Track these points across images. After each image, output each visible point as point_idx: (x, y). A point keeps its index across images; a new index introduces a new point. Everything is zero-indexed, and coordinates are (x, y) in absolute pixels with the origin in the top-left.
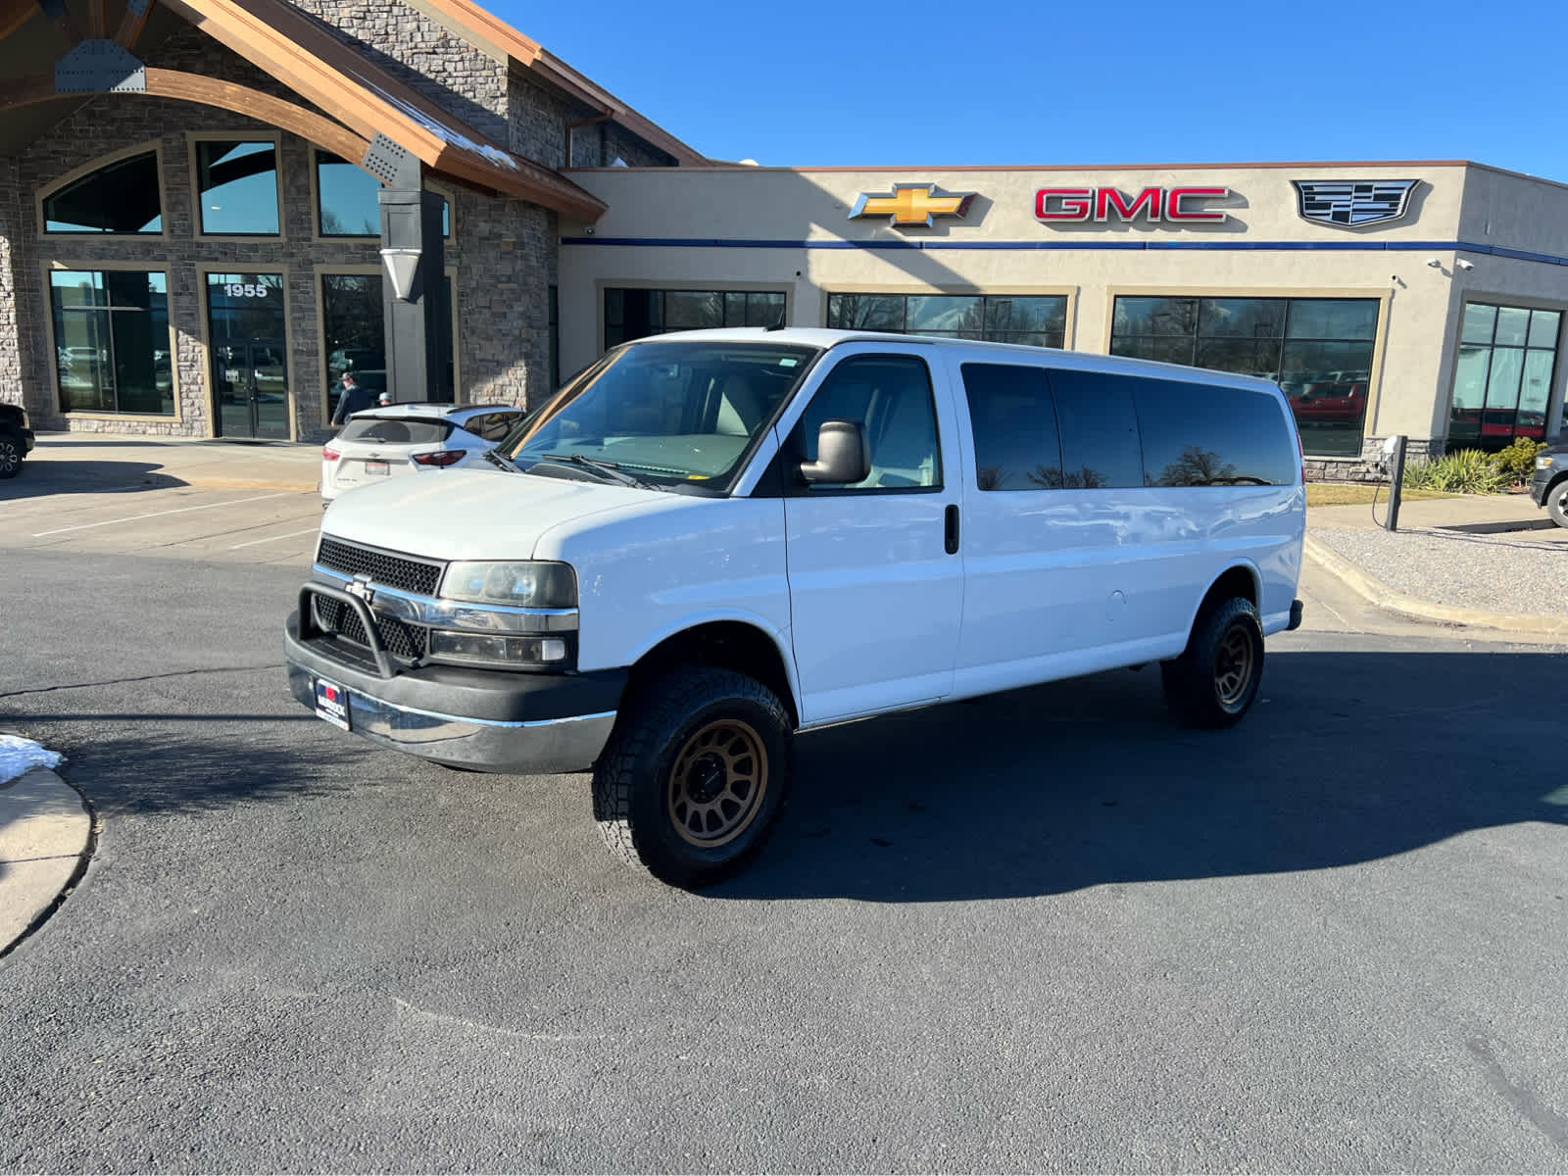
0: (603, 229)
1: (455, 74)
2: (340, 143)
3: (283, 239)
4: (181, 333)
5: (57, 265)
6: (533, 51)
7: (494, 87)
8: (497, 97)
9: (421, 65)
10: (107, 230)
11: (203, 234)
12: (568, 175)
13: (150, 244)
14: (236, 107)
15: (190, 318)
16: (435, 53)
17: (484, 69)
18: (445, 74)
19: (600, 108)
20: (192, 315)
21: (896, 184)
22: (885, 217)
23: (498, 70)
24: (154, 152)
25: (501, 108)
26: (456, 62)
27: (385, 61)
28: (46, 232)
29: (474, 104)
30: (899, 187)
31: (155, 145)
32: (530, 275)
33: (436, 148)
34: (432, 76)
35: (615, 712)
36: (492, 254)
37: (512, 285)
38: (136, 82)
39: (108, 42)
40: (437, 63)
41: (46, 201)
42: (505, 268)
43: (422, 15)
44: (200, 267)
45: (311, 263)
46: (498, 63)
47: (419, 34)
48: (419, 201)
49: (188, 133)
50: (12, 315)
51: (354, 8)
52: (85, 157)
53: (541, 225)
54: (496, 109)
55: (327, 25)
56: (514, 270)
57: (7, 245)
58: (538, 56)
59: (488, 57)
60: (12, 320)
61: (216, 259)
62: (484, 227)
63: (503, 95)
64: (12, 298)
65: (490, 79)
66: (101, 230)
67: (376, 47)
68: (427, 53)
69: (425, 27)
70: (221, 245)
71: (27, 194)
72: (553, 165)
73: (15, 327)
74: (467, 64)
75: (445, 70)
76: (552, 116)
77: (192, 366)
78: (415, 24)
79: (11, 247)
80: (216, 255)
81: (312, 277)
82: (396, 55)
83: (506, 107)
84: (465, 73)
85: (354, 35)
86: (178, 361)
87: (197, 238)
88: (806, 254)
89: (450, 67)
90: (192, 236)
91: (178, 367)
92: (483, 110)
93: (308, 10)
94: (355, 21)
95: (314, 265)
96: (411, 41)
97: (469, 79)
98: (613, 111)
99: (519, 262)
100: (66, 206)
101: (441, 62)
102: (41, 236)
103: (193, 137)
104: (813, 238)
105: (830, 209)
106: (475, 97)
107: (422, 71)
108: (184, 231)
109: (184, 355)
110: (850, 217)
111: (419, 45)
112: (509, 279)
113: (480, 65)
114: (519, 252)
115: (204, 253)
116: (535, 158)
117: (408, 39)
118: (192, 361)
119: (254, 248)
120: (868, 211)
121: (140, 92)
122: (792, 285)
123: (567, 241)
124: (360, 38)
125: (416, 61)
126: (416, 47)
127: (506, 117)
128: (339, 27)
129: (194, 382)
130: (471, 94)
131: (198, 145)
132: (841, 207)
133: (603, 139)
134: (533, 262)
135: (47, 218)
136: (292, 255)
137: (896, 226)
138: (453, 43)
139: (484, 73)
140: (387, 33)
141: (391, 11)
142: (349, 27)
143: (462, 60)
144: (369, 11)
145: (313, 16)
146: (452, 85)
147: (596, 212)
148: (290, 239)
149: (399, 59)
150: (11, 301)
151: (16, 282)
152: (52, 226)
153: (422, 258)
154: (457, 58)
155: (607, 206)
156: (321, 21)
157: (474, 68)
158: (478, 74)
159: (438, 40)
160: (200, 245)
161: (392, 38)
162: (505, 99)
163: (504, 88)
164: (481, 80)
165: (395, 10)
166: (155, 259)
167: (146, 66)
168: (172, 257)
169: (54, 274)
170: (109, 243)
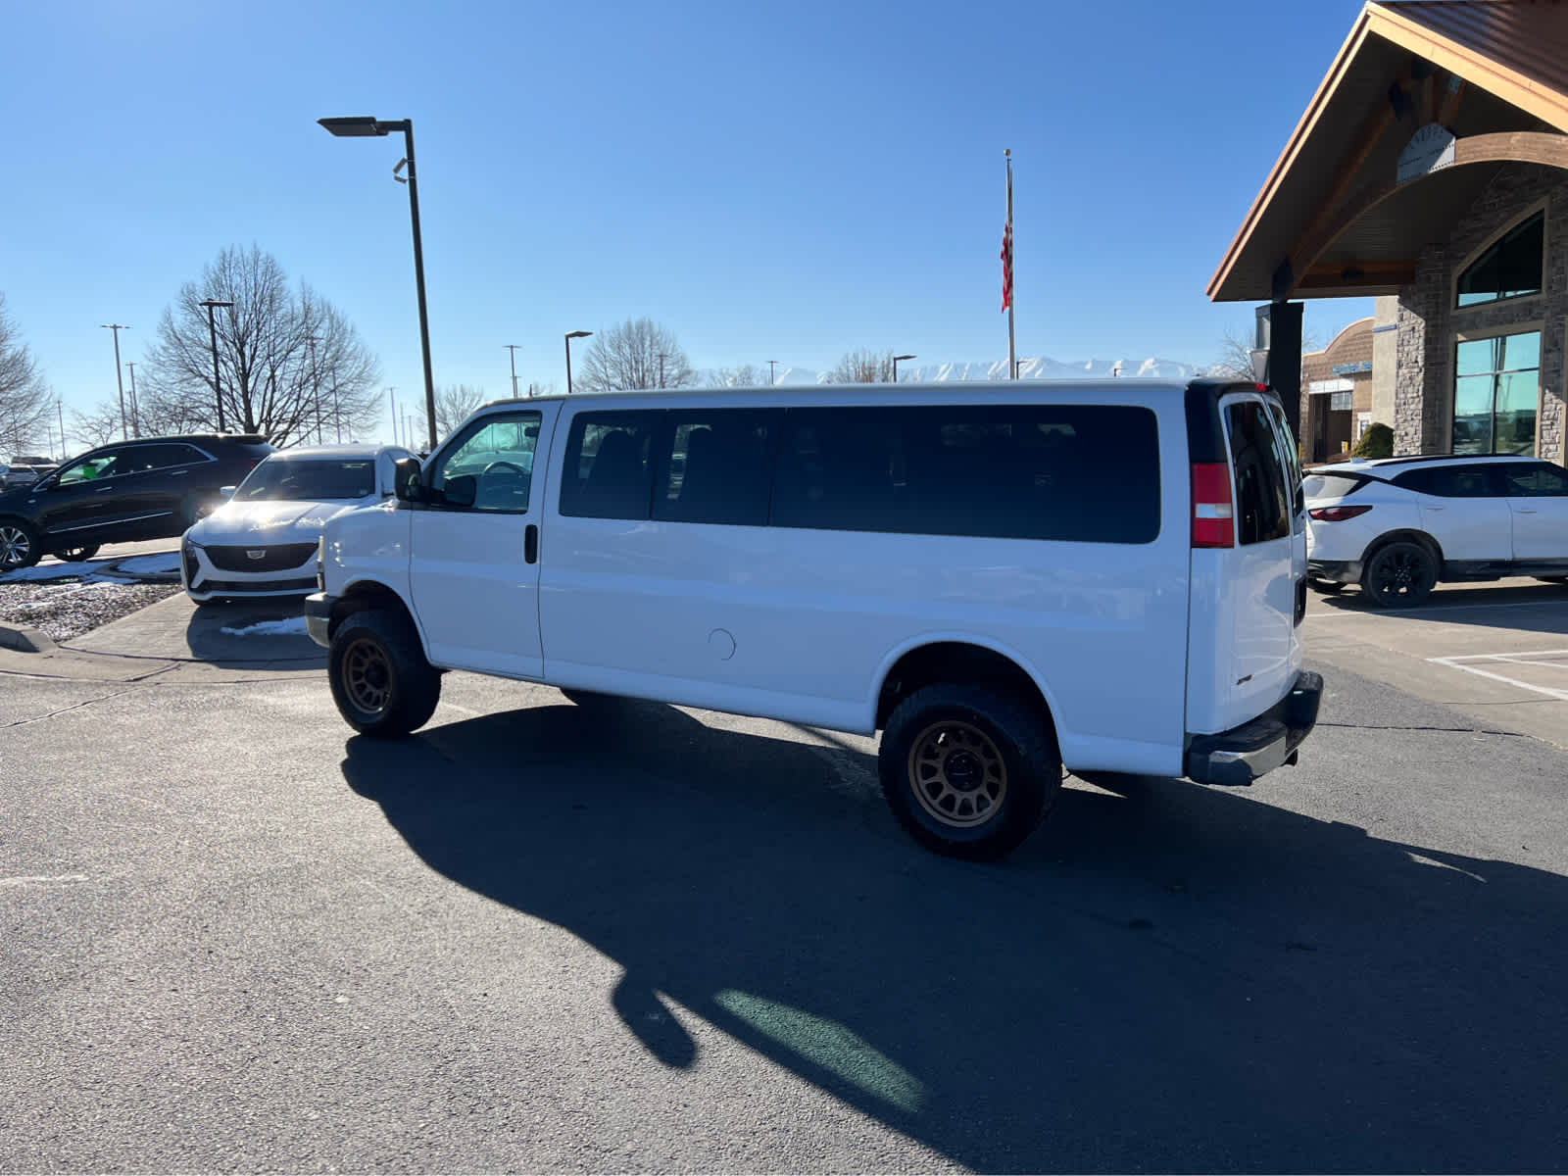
4: (1547, 391)
5: (1460, 337)
10: (1519, 293)
13: (1531, 303)
14: (1518, 156)
15: (1555, 375)
20: (1557, 371)
24: (1542, 211)
28: (1457, 307)
31: (1540, 204)
38: (1447, 159)
41: (1460, 277)
50: (1421, 388)
52: (1491, 229)
57: (1423, 325)
60: (1420, 393)
64: (1422, 373)
66: (1493, 296)
71: (1447, 276)
73: (1422, 398)
77: (1552, 424)
79: (1426, 326)
86: (1542, 420)
90: (1565, 289)
91: (1541, 426)
100: (1475, 282)
102: (1452, 311)
108: (1559, 285)
109: (1547, 413)
118: (1553, 419)
121: (1452, 165)
129: (1553, 442)
135: (1461, 290)
150: (1421, 375)
151: (1427, 358)
152: (1466, 299)
166: (1534, 319)
167: (1457, 139)
168: (1547, 314)
169: (1460, 345)
170: (1500, 309)
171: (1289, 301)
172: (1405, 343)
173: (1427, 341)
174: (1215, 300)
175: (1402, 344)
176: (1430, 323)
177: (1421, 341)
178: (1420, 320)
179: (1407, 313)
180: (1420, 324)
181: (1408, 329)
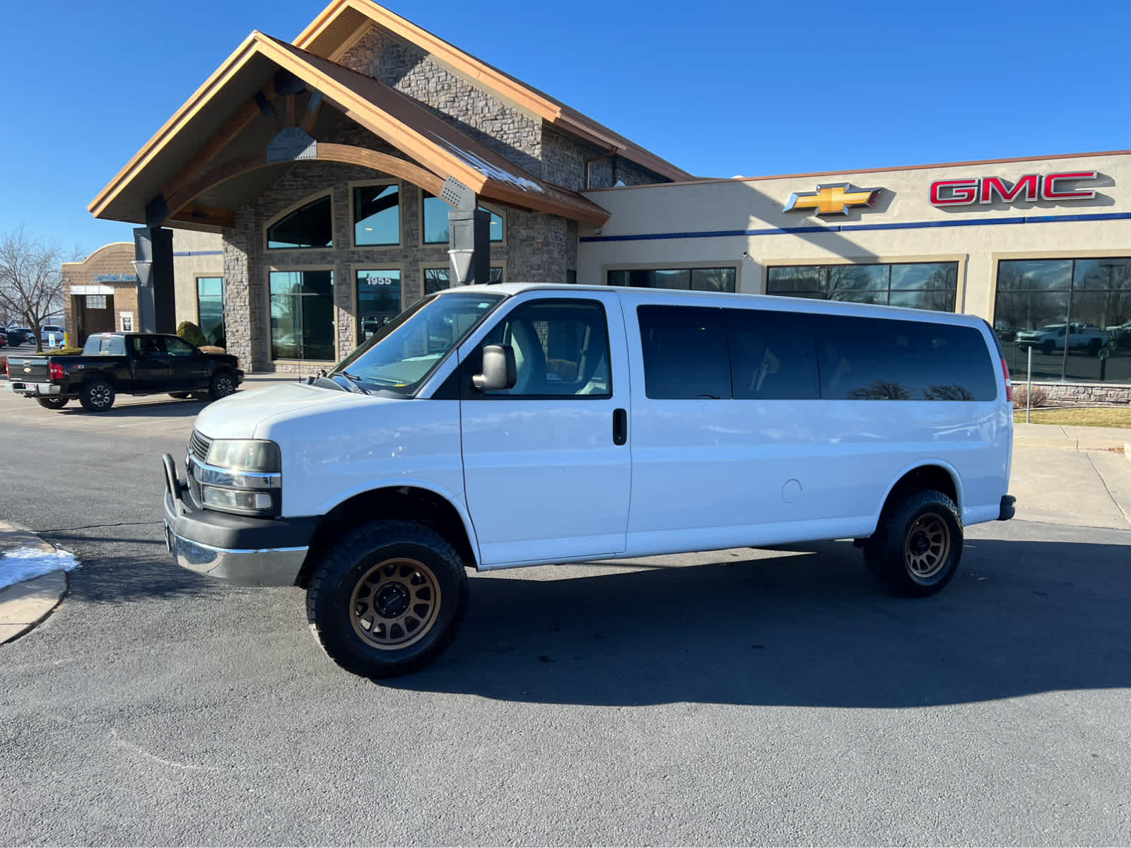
0: (608, 230)
1: (508, 132)
2: (427, 182)
3: (401, 247)
4: (340, 309)
5: (273, 269)
6: (556, 113)
7: (532, 138)
8: (534, 145)
9: (487, 128)
10: (302, 246)
11: (355, 246)
12: (585, 195)
13: (325, 253)
14: (368, 164)
15: (345, 299)
16: (496, 119)
17: (527, 127)
18: (502, 133)
19: (606, 147)
20: (346, 297)
21: (819, 185)
22: (810, 210)
23: (536, 127)
24: (330, 196)
25: (537, 152)
26: (509, 124)
27: (465, 128)
28: (268, 248)
29: (519, 151)
30: (823, 187)
31: (329, 191)
32: (552, 263)
33: (480, 181)
34: (493, 135)
35: (307, 547)
36: (528, 250)
37: (541, 271)
38: (311, 152)
39: (297, 129)
40: (497, 126)
41: (269, 230)
42: (536, 260)
43: (489, 96)
44: (353, 266)
45: (418, 261)
46: (535, 122)
47: (487, 108)
48: (472, 217)
49: (349, 182)
50: (247, 300)
51: (448, 96)
52: (292, 201)
53: (561, 230)
54: (533, 153)
55: (431, 108)
56: (542, 261)
57: (246, 257)
58: (558, 115)
59: (530, 118)
60: (247, 303)
61: (362, 261)
62: (524, 233)
63: (538, 143)
64: (248, 289)
65: (530, 133)
66: (297, 246)
67: (460, 119)
68: (493, 120)
69: (490, 104)
70: (365, 252)
71: (258, 226)
72: (575, 188)
73: (248, 307)
74: (516, 125)
75: (502, 130)
76: (575, 156)
77: (346, 329)
78: (484, 102)
79: (248, 258)
80: (363, 259)
81: (418, 271)
82: (472, 124)
83: (540, 151)
84: (515, 131)
85: (447, 113)
86: (338, 326)
87: (352, 248)
88: (747, 239)
89: (506, 128)
90: (349, 247)
91: (338, 330)
92: (525, 154)
93: (420, 100)
94: (448, 104)
95: (420, 263)
96: (482, 112)
97: (517, 135)
98: (617, 148)
99: (545, 255)
100: (281, 232)
101: (500, 125)
102: (265, 251)
103: (352, 185)
104: (752, 227)
105: (768, 207)
106: (520, 146)
107: (488, 132)
108: (344, 244)
109: (341, 322)
110: (784, 211)
111: (487, 115)
112: (539, 267)
113: (524, 124)
114: (545, 248)
115: (356, 257)
116: (561, 184)
117: (480, 111)
118: (347, 326)
119: (385, 253)
120: (797, 206)
121: (314, 158)
122: (740, 262)
123: (584, 240)
124: (451, 114)
125: (484, 125)
126: (485, 116)
127: (540, 159)
128: (438, 108)
129: (347, 340)
130: (518, 144)
131: (355, 189)
132: (776, 205)
133: (614, 168)
134: (556, 255)
135: (269, 239)
136: (406, 257)
137: (821, 216)
138: (508, 112)
139: (527, 130)
140: (467, 109)
141: (470, 95)
142: (445, 108)
143: (513, 122)
144: (457, 96)
145: (422, 103)
146: (506, 139)
147: (603, 218)
148: (405, 247)
149: (474, 126)
150: (247, 292)
151: (250, 280)
152: (273, 244)
153: (474, 254)
154: (510, 121)
155: (610, 214)
156: (427, 105)
157: (520, 126)
158: (523, 130)
159: (498, 111)
160: (354, 253)
161: (470, 113)
162: (540, 146)
163: (539, 138)
164: (525, 134)
165: (473, 94)
166: (327, 263)
167: (318, 142)
168: (337, 261)
169: (271, 274)
170: (303, 254)
171: (162, 228)
172: (231, 268)
173: (249, 268)
174: (99, 217)
175: (228, 269)
176: (250, 256)
177: (245, 268)
178: (243, 254)
179: (231, 248)
180: (244, 256)
181: (233, 258)
